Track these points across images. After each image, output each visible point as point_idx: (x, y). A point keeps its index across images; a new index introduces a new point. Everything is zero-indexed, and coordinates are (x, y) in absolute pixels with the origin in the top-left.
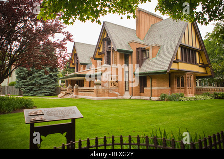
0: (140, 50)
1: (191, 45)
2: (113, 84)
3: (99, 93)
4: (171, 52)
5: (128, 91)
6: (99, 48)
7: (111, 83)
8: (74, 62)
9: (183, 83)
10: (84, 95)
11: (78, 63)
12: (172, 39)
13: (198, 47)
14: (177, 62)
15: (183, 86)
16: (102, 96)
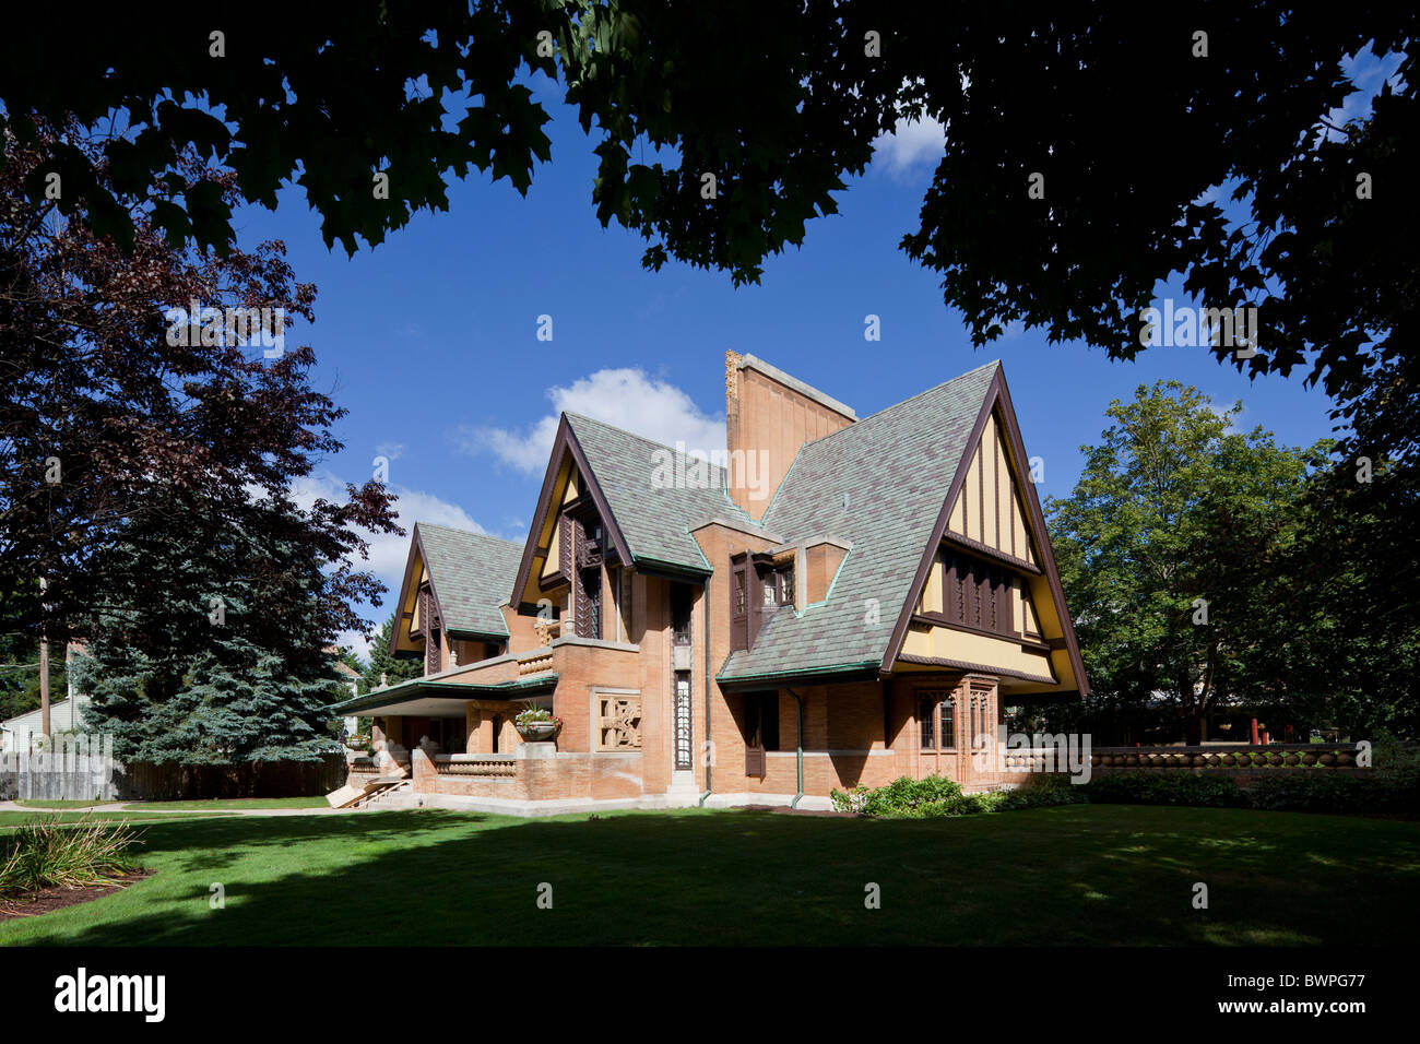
0: (749, 566)
1: (990, 542)
2: (611, 733)
3: (544, 782)
4: (901, 577)
5: (689, 767)
6: (544, 553)
7: (605, 732)
8: (415, 627)
9: (949, 728)
10: (468, 790)
11: (436, 634)
12: (907, 511)
13: (1021, 553)
14: (923, 624)
15: (949, 741)
16: (556, 794)
